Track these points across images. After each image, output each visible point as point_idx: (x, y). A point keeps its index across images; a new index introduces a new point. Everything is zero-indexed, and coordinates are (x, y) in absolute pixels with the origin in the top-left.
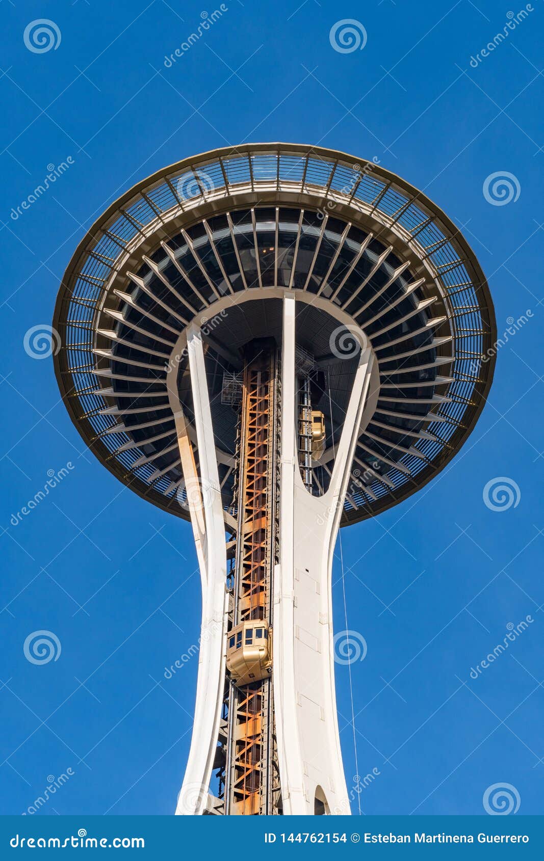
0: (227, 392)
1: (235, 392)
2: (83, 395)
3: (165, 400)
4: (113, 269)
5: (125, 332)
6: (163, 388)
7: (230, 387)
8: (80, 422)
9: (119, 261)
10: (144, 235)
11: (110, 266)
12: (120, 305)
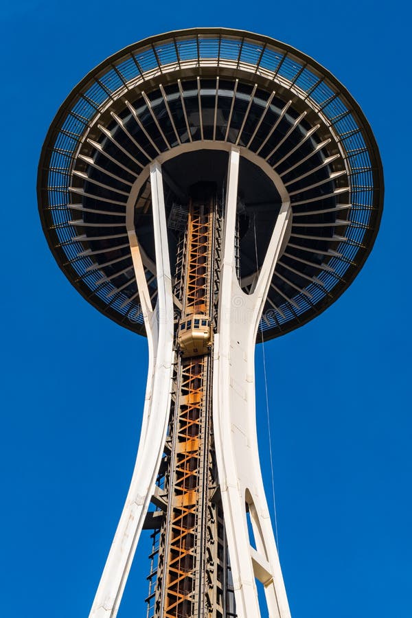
0: (174, 218)
1: (180, 219)
2: (56, 209)
3: (123, 220)
4: (98, 112)
5: (101, 160)
6: (123, 209)
7: (177, 215)
8: (49, 231)
9: (103, 106)
10: (127, 88)
11: (96, 109)
12: (101, 137)
